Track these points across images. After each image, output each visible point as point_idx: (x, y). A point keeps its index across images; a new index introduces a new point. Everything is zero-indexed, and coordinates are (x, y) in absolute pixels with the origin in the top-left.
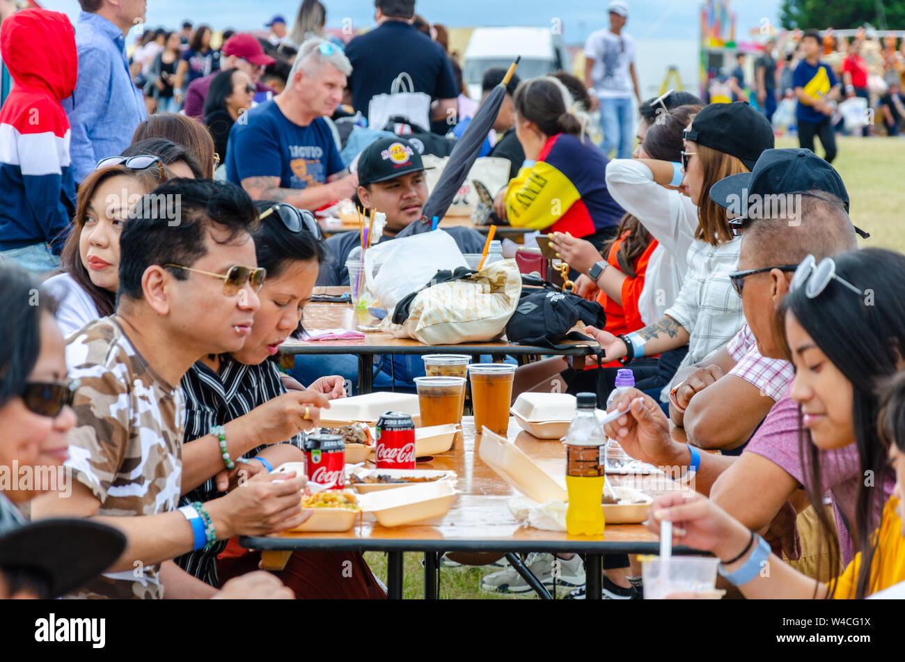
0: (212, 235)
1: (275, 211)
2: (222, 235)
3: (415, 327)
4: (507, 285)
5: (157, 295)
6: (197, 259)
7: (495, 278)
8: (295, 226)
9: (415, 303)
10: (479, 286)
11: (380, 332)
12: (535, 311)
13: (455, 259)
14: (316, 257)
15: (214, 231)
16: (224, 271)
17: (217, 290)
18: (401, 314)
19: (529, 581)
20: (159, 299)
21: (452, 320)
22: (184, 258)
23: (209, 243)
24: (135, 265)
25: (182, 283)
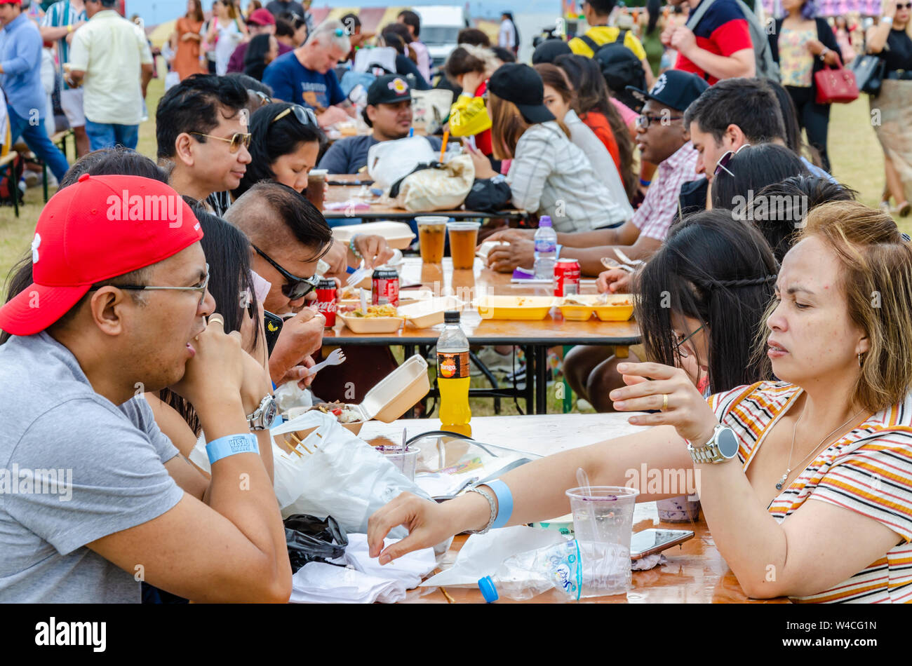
0: (221, 113)
1: (292, 111)
2: (228, 113)
3: (403, 200)
4: (464, 173)
5: (185, 152)
6: (213, 128)
7: (456, 168)
8: (304, 121)
9: (403, 185)
10: (446, 173)
11: (379, 204)
12: (484, 190)
13: (427, 154)
14: (317, 140)
15: (223, 110)
16: (230, 137)
17: (225, 149)
18: (394, 193)
19: (480, 368)
20: (187, 155)
21: (429, 196)
22: (203, 128)
23: (220, 118)
24: (169, 132)
25: (202, 145)
